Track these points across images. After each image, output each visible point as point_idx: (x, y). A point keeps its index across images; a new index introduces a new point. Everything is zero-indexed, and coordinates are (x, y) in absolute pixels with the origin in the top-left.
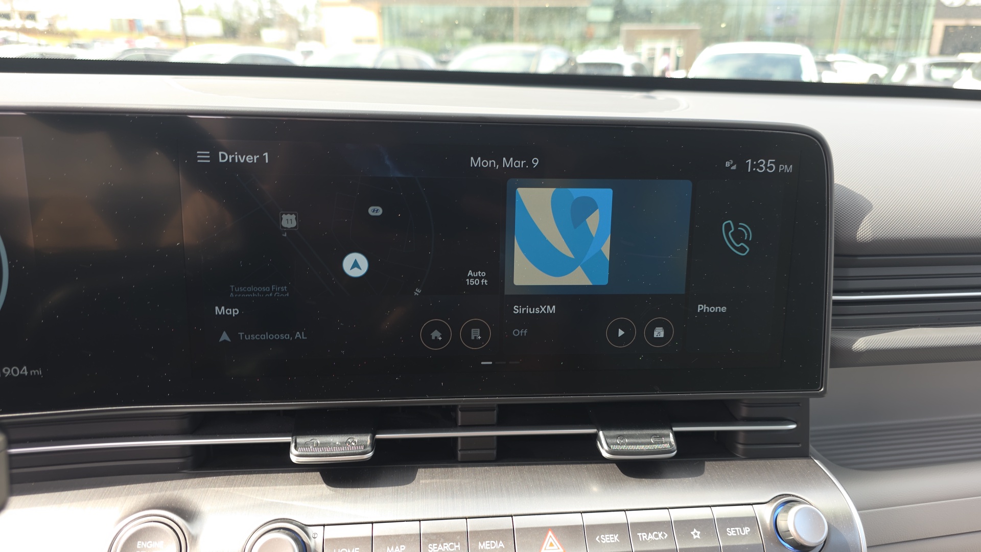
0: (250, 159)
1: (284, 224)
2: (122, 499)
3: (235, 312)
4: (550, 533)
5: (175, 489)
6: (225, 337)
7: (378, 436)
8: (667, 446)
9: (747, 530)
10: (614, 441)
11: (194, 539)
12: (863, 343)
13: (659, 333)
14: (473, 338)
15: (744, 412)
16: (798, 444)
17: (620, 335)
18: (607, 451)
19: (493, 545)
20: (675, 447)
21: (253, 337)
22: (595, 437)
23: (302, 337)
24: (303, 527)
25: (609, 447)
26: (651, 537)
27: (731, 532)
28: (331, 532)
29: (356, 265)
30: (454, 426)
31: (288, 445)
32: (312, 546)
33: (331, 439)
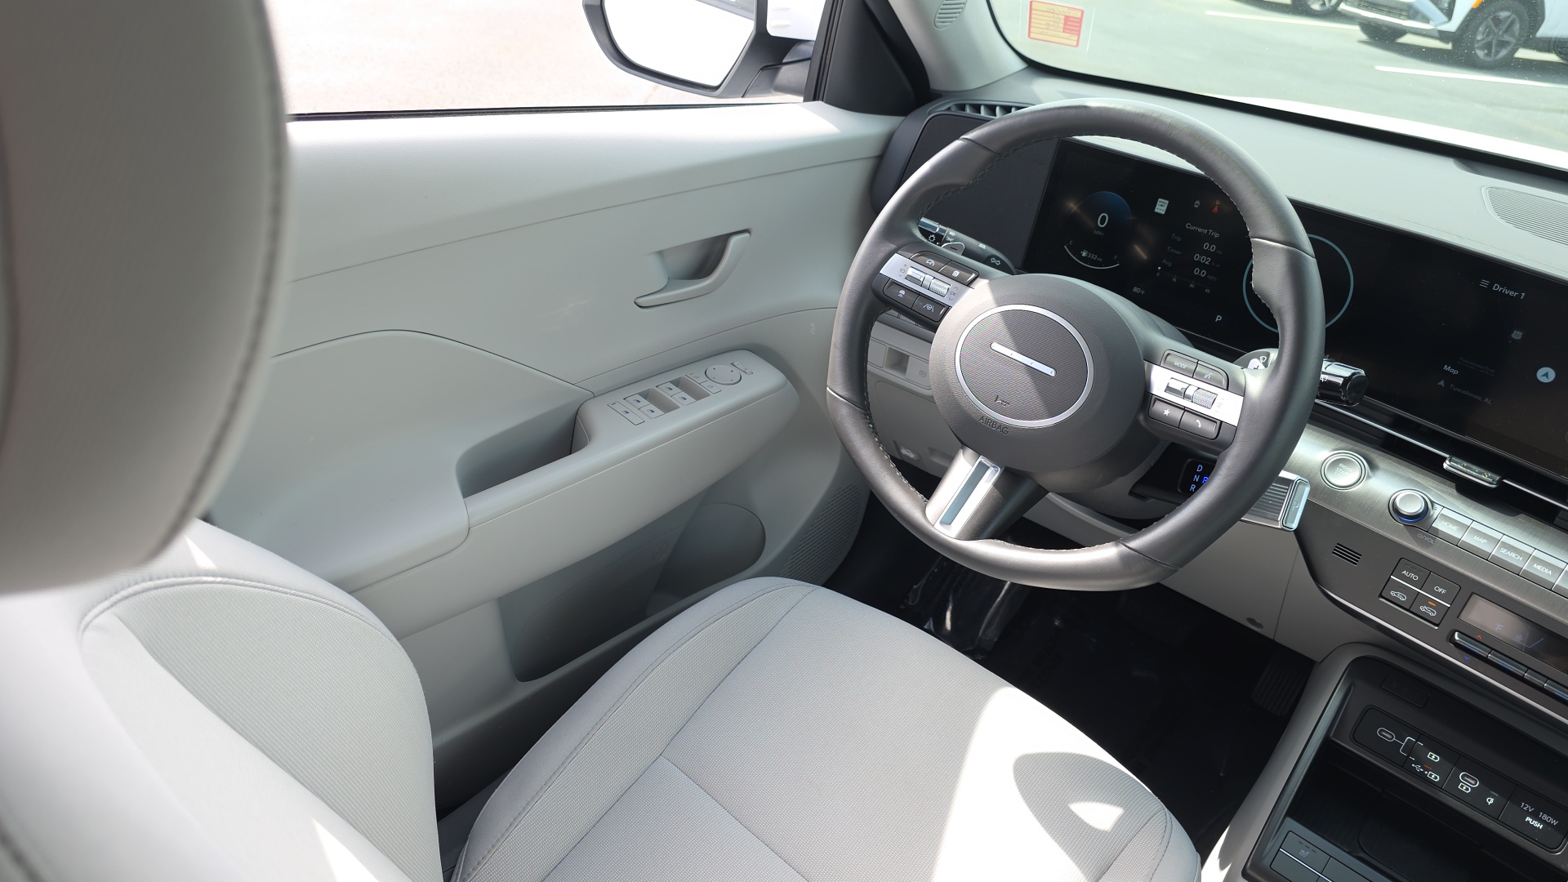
0: (1512, 293)
1: (1513, 336)
2: (1339, 442)
3: (1455, 372)
5: (1368, 450)
6: (1442, 383)
7: (1506, 481)
11: (1369, 477)
19: (1543, 569)
21: (1458, 390)
23: (1488, 402)
24: (1432, 502)
28: (1445, 512)
29: (1546, 375)
31: (1445, 459)
32: (1432, 513)
33: (1474, 467)
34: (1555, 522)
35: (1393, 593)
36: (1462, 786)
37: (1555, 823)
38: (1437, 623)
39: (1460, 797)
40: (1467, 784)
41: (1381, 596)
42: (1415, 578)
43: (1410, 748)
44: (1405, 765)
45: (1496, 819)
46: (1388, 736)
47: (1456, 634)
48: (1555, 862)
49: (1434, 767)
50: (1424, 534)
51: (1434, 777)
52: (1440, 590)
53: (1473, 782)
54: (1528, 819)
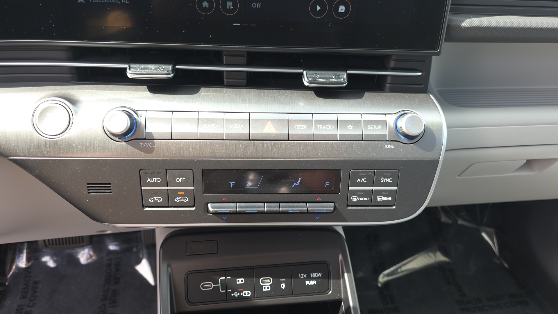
4: (269, 122)
7: (177, 67)
8: (342, 80)
9: (379, 127)
10: (312, 76)
12: (468, 22)
13: (342, 9)
14: (228, 8)
15: (392, 64)
16: (422, 85)
17: (318, 10)
18: (307, 82)
19: (238, 126)
20: (346, 81)
22: (302, 74)
23: (126, 2)
24: (134, 111)
25: (308, 79)
26: (325, 127)
27: (370, 127)
28: (150, 114)
30: (221, 64)
31: (125, 69)
32: (139, 120)
33: (150, 66)
34: (225, 84)
35: (151, 200)
36: (265, 288)
37: (320, 275)
38: (192, 204)
39: (267, 295)
40: (266, 284)
41: (144, 207)
42: (159, 180)
43: (225, 285)
44: (227, 297)
45: (292, 295)
46: (208, 286)
47: (209, 205)
48: (332, 298)
49: (244, 287)
50: (144, 143)
51: (247, 294)
52: (180, 180)
53: (269, 281)
54: (307, 282)
